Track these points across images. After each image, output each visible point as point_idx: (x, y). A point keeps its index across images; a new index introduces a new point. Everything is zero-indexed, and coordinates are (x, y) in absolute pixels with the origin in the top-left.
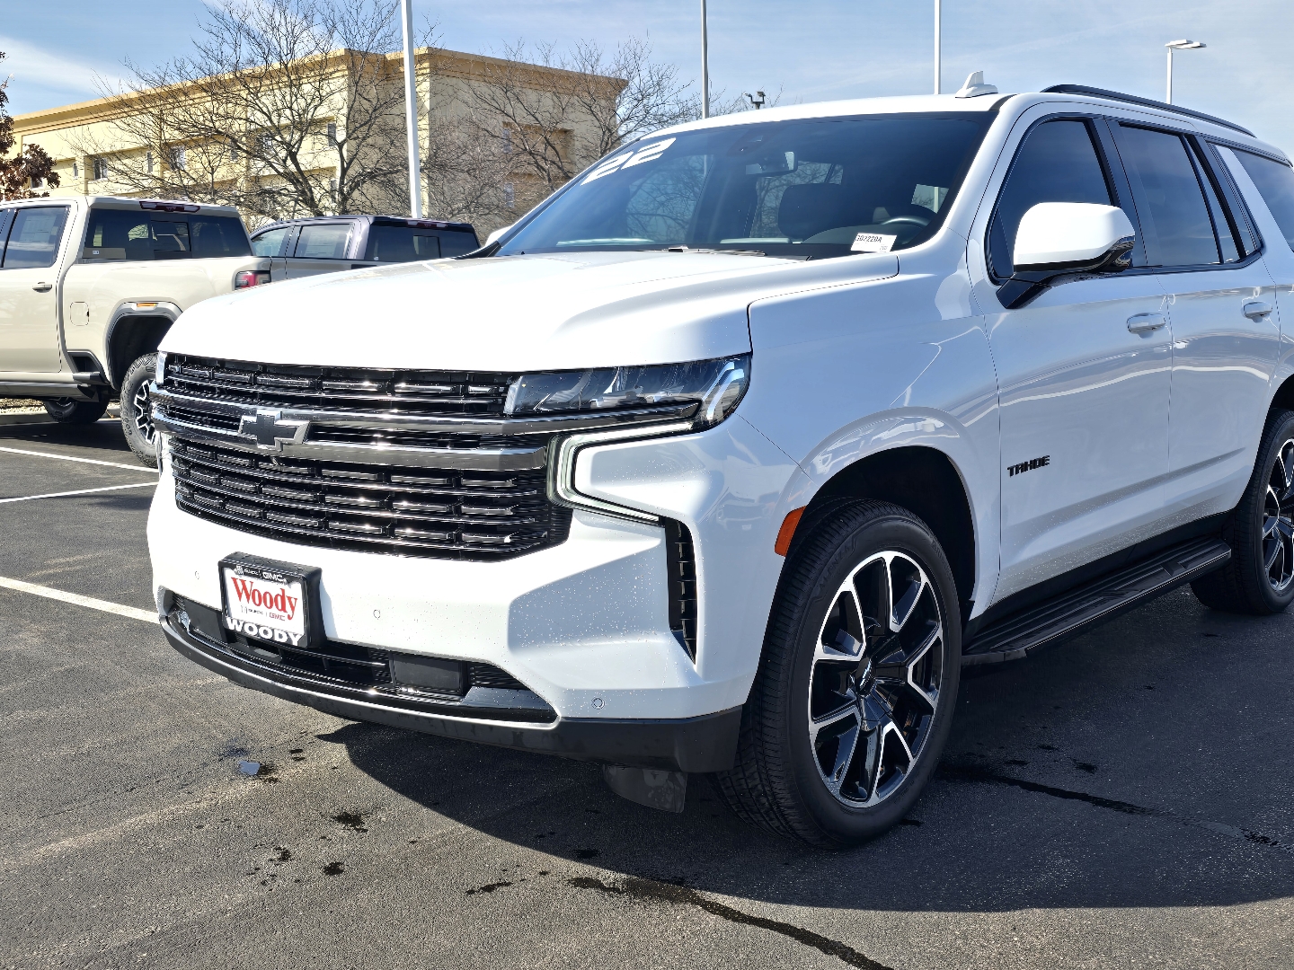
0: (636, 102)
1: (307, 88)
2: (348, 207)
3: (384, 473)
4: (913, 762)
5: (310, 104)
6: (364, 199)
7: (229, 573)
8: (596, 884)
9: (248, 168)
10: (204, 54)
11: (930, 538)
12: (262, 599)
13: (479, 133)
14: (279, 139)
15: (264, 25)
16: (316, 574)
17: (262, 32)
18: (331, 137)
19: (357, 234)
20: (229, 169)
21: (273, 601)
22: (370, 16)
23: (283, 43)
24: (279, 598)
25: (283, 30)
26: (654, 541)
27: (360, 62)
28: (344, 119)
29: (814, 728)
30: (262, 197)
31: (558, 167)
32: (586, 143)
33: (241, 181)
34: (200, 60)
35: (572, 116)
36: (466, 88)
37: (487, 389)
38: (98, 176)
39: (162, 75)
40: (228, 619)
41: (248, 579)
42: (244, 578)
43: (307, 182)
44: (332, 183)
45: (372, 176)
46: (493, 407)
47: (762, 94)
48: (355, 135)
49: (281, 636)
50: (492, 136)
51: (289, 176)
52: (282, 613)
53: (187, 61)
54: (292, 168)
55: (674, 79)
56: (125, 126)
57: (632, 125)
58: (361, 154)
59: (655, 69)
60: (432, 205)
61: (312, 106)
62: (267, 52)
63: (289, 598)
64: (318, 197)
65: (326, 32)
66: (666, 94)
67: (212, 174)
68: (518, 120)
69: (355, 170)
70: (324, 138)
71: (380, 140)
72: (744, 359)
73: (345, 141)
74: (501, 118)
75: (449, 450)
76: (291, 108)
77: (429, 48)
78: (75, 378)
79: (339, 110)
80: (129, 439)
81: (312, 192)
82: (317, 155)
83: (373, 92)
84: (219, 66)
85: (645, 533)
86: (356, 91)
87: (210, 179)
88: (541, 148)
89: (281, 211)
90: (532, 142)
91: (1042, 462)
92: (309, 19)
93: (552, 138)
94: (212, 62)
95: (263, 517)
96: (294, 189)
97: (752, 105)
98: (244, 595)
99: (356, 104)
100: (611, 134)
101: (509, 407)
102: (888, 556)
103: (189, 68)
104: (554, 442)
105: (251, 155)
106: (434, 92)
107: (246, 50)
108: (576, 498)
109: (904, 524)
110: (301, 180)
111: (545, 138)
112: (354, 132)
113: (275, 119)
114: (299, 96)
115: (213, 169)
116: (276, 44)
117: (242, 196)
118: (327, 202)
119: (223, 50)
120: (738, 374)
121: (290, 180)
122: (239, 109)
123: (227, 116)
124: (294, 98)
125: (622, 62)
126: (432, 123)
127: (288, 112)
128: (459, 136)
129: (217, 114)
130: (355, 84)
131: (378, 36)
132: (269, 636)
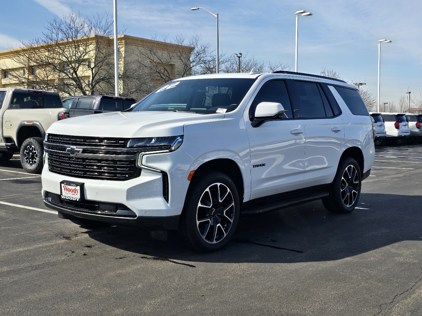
0: (196, 56)
1: (81, 49)
2: (94, 90)
3: (100, 161)
4: (225, 235)
5: (82, 55)
6: (100, 87)
7: (63, 185)
8: (146, 258)
9: (59, 75)
10: (46, 37)
11: (230, 181)
12: (70, 190)
13: (141, 65)
14: (71, 66)
15: (67, 27)
16: (83, 184)
17: (66, 30)
18: (89, 66)
19: (96, 101)
20: (53, 76)
21: (73, 191)
22: (104, 25)
23: (74, 34)
24: (74, 190)
25: (74, 29)
26: (159, 176)
27: (100, 40)
28: (94, 60)
29: (198, 222)
30: (63, 86)
31: (169, 78)
32: (178, 69)
33: (56, 81)
34: (44, 39)
35: (174, 60)
36: (137, 50)
37: (123, 142)
38: (5, 77)
39: (31, 44)
40: (62, 196)
41: (67, 186)
42: (66, 186)
43: (80, 81)
44: (89, 81)
45: (103, 80)
46: (124, 146)
47: (241, 54)
48: (97, 66)
49: (74, 199)
50: (146, 67)
51: (73, 79)
52: (75, 193)
53: (40, 39)
54: (75, 76)
55: (210, 49)
56: (17, 61)
57: (194, 64)
58: (99, 72)
59: (203, 45)
60: (124, 90)
61: (83, 55)
62: (68, 36)
63: (77, 190)
64: (84, 86)
65: (88, 30)
66: (207, 54)
67: (47, 78)
68: (155, 61)
69: (97, 77)
70: (87, 66)
71: (106, 67)
72: (182, 137)
73: (94, 68)
74: (149, 60)
75: (114, 155)
76: (75, 56)
77: (125, 35)
78: (6, 145)
79: (92, 57)
80: (22, 164)
81: (82, 85)
82: (83, 71)
83: (104, 51)
84: (51, 41)
85: (158, 174)
86: (98, 50)
87: (46, 79)
88: (163, 71)
89: (71, 91)
90: (159, 69)
91: (264, 165)
92: (83, 26)
93: (167, 68)
94: (49, 40)
95: (71, 172)
96: (75, 84)
97: (237, 58)
98: (66, 190)
99: (98, 55)
100: (187, 67)
101: (128, 146)
102: (219, 184)
103: (40, 41)
104: (138, 154)
105: (60, 71)
106: (125, 52)
107: (61, 36)
108: (142, 167)
109: (223, 177)
110: (78, 80)
111: (164, 68)
112: (97, 64)
113: (69, 59)
114: (78, 52)
115: (47, 76)
116: (71, 34)
117: (57, 86)
118: (87, 88)
119: (53, 36)
120: (181, 140)
121: (75, 81)
122: (58, 56)
123: (53, 58)
124: (76, 53)
125: (192, 42)
126: (125, 61)
127: (74, 57)
128: (134, 66)
129: (50, 57)
130: (98, 48)
131: (107, 32)
132: (72, 199)
